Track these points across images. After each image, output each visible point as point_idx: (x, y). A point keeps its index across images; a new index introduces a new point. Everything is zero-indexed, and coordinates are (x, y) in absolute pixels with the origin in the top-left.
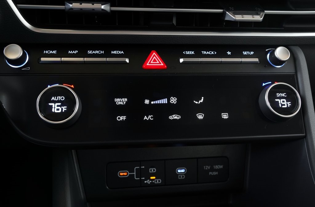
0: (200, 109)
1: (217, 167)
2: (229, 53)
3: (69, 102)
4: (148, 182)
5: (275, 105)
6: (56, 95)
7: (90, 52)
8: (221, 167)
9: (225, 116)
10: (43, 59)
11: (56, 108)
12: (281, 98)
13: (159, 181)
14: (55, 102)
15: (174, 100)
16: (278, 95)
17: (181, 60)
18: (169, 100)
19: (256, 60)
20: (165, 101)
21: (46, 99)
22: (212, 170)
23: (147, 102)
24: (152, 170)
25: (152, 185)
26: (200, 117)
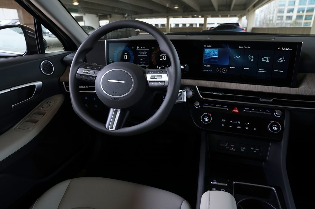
0: (247, 126)
1: (256, 149)
2: (261, 110)
3: (209, 119)
4: (230, 149)
5: (272, 128)
6: (206, 116)
7: (217, 105)
8: (258, 150)
9: (255, 129)
10: (204, 106)
11: (206, 120)
12: (274, 127)
13: (234, 150)
14: (206, 118)
15: (239, 122)
16: (274, 125)
17: (244, 111)
18: (238, 122)
19: (270, 114)
20: (237, 122)
21: (204, 117)
22: (254, 150)
23: (231, 122)
24: (233, 146)
25: (232, 151)
26: (247, 128)
